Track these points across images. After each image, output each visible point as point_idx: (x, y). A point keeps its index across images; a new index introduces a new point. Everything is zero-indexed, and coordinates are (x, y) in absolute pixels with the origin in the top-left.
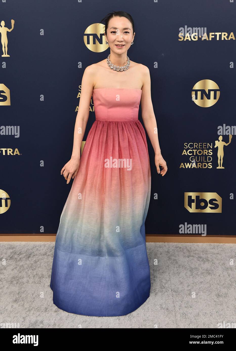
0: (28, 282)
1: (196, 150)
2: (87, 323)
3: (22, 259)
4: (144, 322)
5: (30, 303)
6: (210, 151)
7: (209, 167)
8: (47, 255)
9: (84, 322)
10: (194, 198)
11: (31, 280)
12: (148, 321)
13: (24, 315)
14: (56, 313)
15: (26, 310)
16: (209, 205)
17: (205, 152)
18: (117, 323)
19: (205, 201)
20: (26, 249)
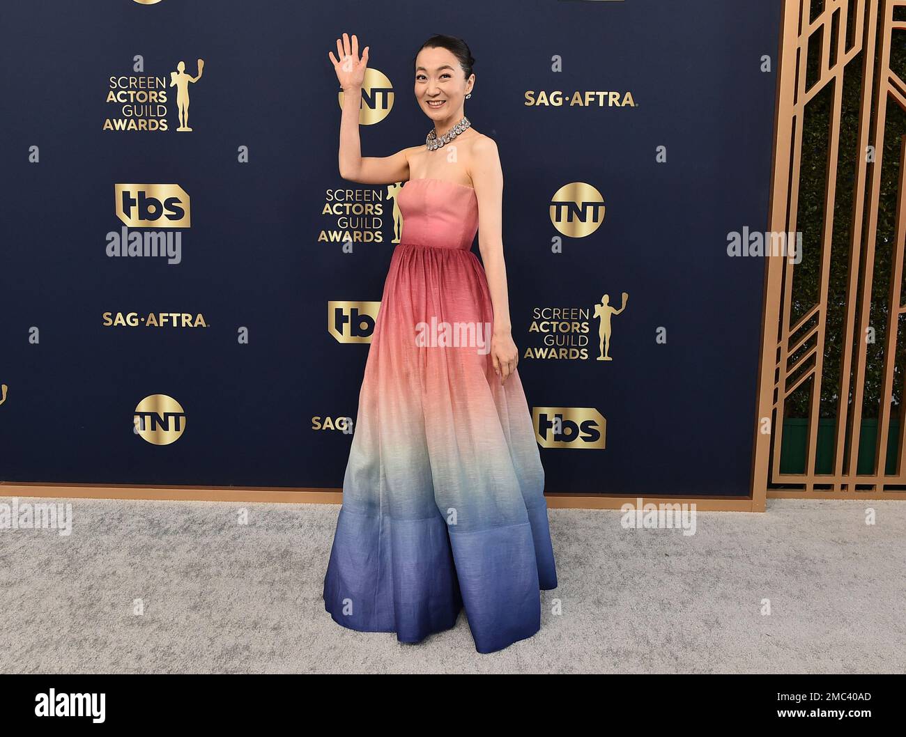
0: (219, 574)
1: (558, 323)
3: (207, 532)
5: (224, 613)
6: (585, 325)
8: (257, 526)
11: (225, 572)
13: (211, 635)
14: (275, 632)
15: (216, 626)
17: (575, 327)
19: (573, 425)
20: (214, 515)
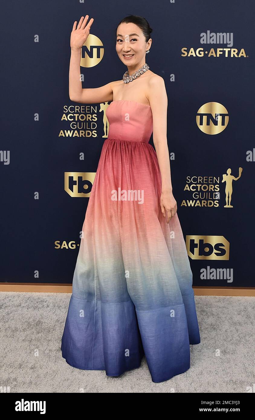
2: (69, 381)
4: (138, 381)
7: (215, 206)
9: (65, 380)
10: (197, 242)
12: (142, 380)
16: (215, 251)
18: (105, 382)
